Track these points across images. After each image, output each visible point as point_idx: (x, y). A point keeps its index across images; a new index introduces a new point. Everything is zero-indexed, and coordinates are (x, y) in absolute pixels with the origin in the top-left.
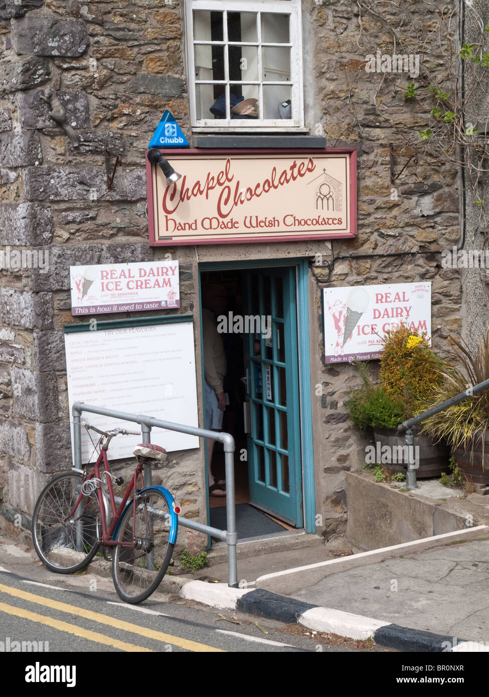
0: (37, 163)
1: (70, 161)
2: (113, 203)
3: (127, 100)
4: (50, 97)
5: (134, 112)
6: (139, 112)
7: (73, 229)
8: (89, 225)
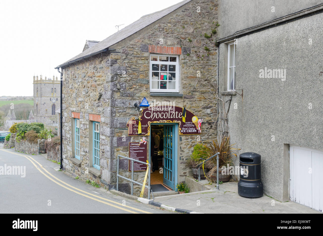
0: (113, 98)
1: (121, 98)
2: (130, 108)
3: (135, 84)
4: (117, 84)
5: (136, 87)
6: (138, 87)
7: (120, 114)
8: (124, 113)
